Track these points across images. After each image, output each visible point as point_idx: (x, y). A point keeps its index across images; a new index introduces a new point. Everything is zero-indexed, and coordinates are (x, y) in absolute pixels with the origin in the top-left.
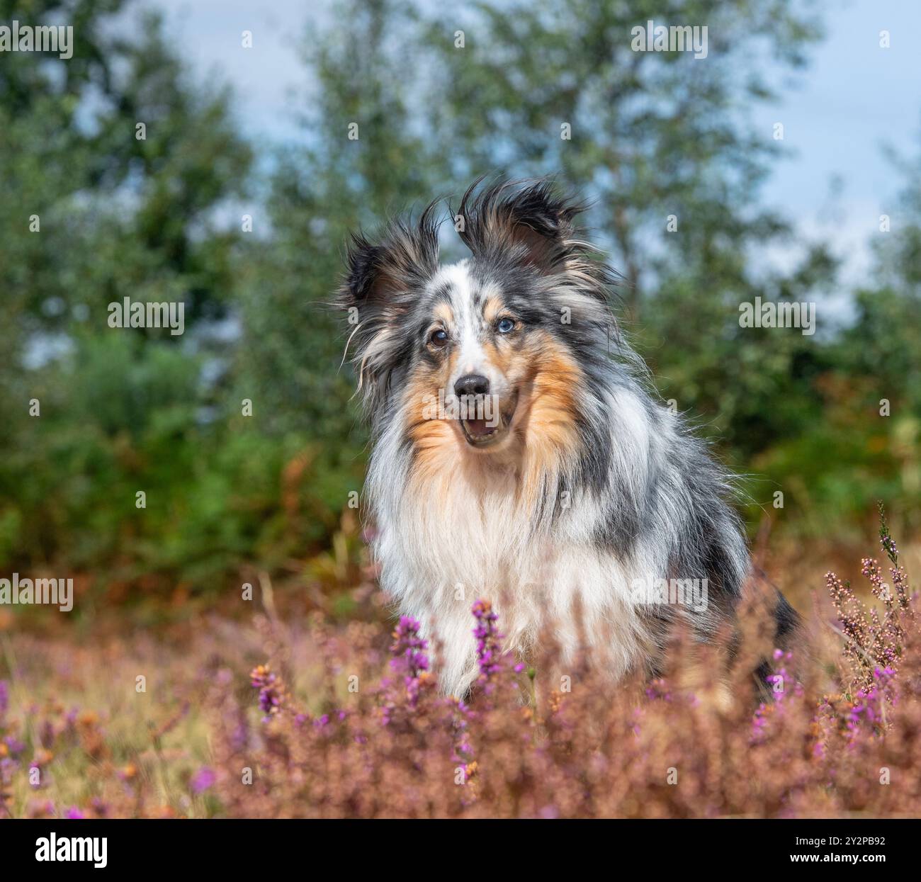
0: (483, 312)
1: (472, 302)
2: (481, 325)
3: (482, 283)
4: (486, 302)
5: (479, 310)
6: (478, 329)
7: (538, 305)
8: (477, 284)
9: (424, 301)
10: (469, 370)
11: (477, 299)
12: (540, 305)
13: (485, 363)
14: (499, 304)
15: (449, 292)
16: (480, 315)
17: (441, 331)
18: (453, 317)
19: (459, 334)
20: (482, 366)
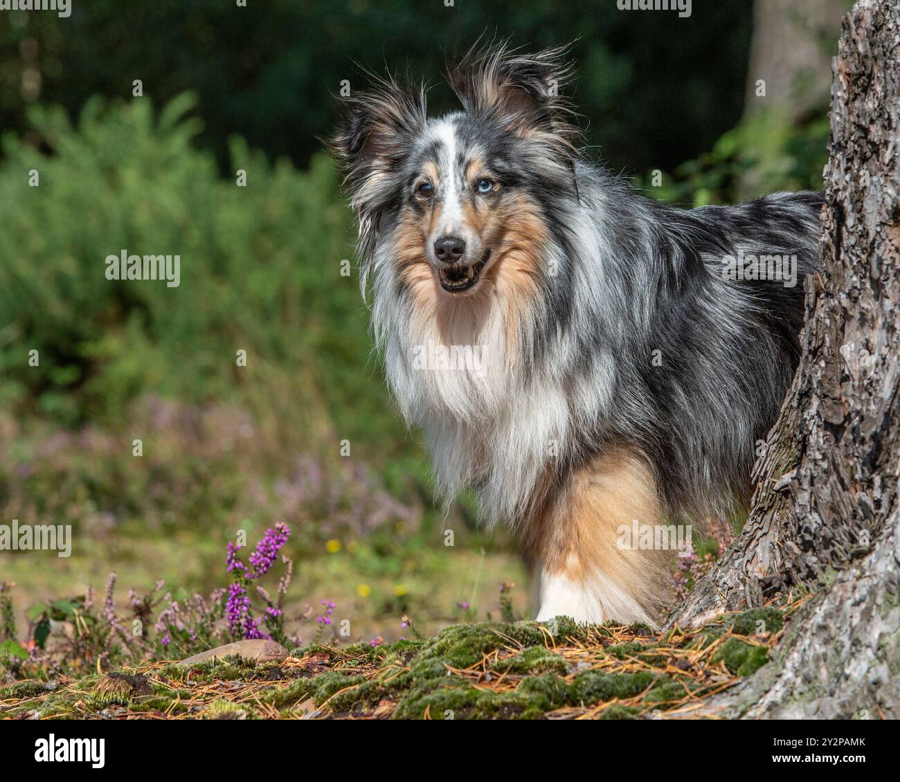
0: (465, 172)
1: (457, 162)
2: (463, 185)
3: (467, 145)
4: (469, 164)
5: (462, 171)
6: (460, 188)
7: (517, 167)
8: (462, 145)
9: (414, 155)
10: (449, 230)
11: (461, 159)
12: (519, 167)
13: (464, 225)
14: (481, 165)
15: (437, 150)
16: (462, 175)
17: (427, 184)
18: (439, 175)
19: (443, 191)
20: (460, 228)
